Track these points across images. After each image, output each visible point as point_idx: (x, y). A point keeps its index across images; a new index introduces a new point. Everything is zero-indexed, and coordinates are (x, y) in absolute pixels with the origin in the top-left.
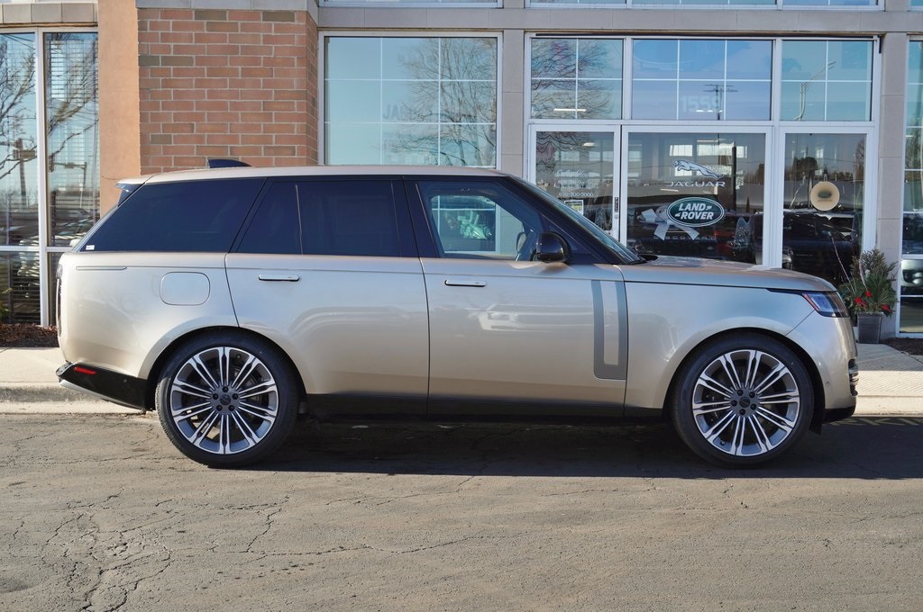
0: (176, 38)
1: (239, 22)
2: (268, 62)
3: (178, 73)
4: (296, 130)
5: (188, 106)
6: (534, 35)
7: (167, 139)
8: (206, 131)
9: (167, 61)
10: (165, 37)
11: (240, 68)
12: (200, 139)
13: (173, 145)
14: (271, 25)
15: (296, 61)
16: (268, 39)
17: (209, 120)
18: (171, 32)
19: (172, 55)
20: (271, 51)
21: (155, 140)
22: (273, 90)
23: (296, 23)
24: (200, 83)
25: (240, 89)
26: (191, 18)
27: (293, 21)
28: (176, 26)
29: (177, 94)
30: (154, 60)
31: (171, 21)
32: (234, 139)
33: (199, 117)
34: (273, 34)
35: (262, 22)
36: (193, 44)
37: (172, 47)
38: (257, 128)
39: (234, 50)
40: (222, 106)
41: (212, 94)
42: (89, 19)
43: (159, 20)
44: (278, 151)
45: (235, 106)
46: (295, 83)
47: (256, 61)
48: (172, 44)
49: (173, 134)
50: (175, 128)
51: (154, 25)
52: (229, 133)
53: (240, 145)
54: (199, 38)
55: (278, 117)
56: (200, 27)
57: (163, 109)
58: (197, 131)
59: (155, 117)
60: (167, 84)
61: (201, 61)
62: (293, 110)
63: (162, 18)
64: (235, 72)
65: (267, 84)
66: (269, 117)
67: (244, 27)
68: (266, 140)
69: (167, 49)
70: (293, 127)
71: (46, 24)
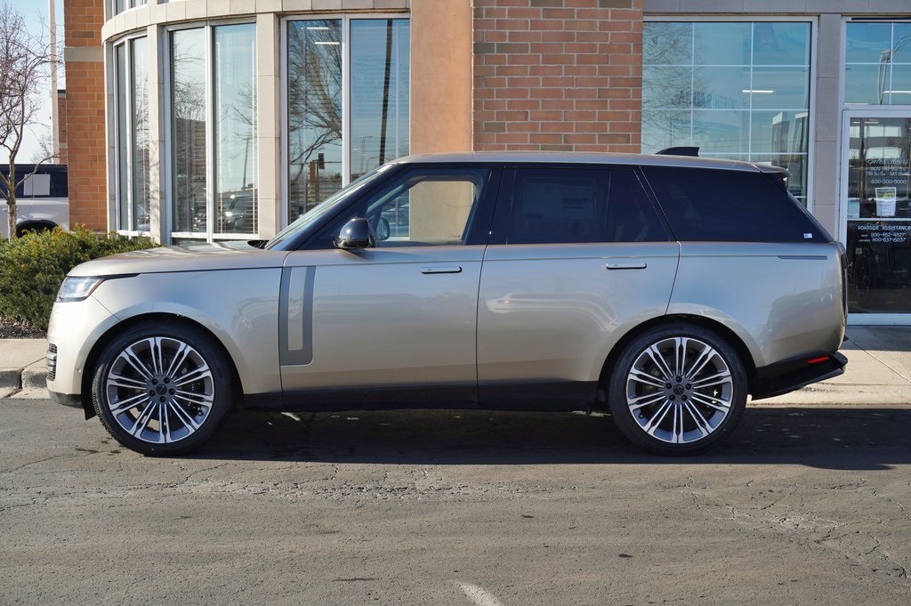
0: (512, 25)
1: (576, 9)
2: (604, 48)
3: (513, 60)
4: (630, 117)
5: (523, 93)
6: (850, 19)
7: (501, 128)
8: (540, 119)
9: (502, 48)
10: (501, 24)
11: (575, 54)
12: (533, 127)
13: (506, 133)
14: (608, 11)
15: (632, 49)
16: (604, 26)
17: (543, 108)
18: (507, 18)
19: (507, 42)
20: (607, 38)
21: (489, 128)
22: (609, 77)
23: (633, 9)
24: (535, 71)
25: (575, 77)
26: (527, 5)
27: (630, 7)
28: (512, 13)
29: (512, 82)
30: (489, 47)
31: (507, 8)
32: (568, 127)
33: (534, 105)
34: (609, 20)
35: (599, 9)
36: (529, 31)
37: (507, 34)
38: (592, 116)
39: (569, 37)
40: (557, 94)
41: (547, 82)
42: (401, 5)
43: (495, 7)
44: (612, 138)
45: (570, 94)
46: (631, 71)
47: (592, 48)
48: (507, 31)
49: (506, 122)
50: (509, 116)
51: (489, 13)
52: (563, 121)
53: (574, 133)
54: (535, 25)
55: (614, 105)
56: (536, 13)
57: (497, 97)
58: (531, 119)
59: (489, 105)
60: (501, 71)
61: (536, 48)
62: (629, 97)
63: (497, 5)
64: (570, 59)
65: (602, 71)
66: (604, 105)
67: (580, 14)
68: (601, 127)
69: (502, 36)
70: (628, 114)
71: (356, 11)
